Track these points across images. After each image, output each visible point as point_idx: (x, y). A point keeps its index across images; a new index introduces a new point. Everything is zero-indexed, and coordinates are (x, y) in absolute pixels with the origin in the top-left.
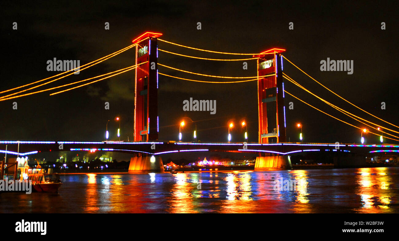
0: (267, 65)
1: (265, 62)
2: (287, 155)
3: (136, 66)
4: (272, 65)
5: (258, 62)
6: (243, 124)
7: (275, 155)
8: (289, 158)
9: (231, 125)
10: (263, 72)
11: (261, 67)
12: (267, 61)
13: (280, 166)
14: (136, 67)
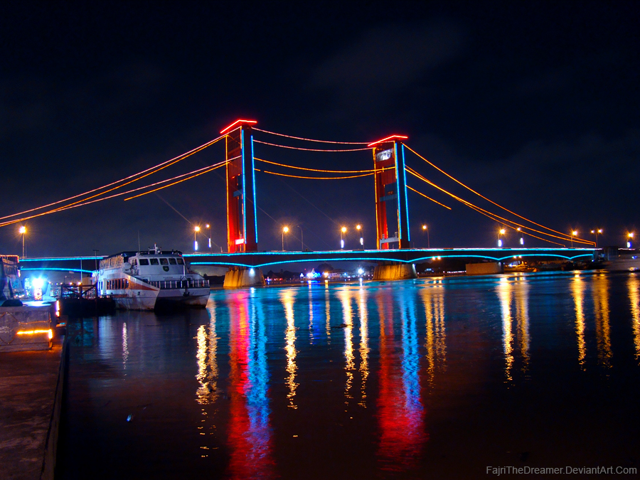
0: (385, 157)
1: (383, 153)
2: (411, 264)
3: (227, 162)
4: (391, 156)
5: (374, 153)
6: (358, 227)
7: (398, 263)
8: (414, 266)
9: (344, 230)
10: (381, 164)
11: (378, 159)
12: (385, 152)
13: (402, 276)
14: (227, 164)
